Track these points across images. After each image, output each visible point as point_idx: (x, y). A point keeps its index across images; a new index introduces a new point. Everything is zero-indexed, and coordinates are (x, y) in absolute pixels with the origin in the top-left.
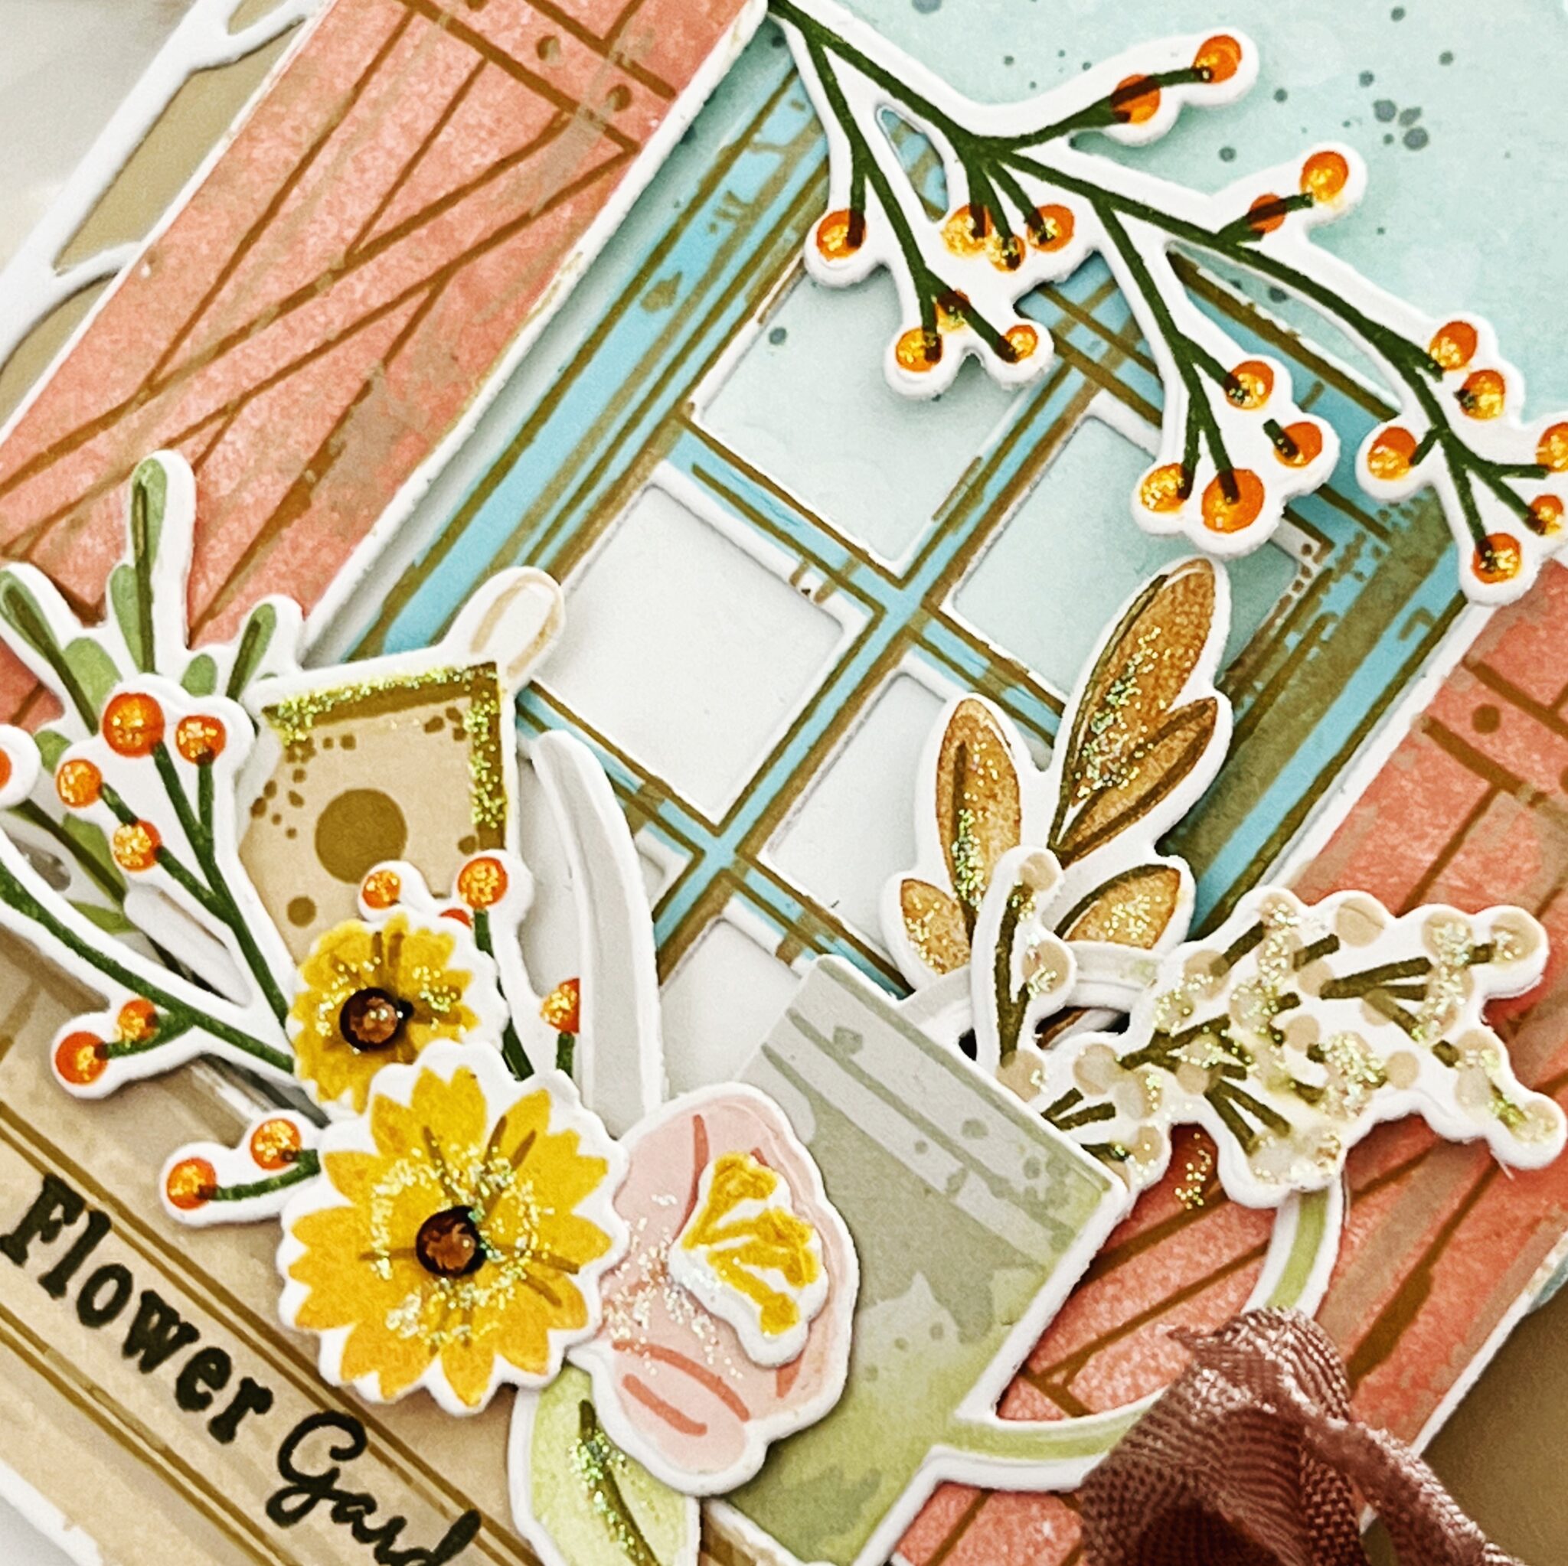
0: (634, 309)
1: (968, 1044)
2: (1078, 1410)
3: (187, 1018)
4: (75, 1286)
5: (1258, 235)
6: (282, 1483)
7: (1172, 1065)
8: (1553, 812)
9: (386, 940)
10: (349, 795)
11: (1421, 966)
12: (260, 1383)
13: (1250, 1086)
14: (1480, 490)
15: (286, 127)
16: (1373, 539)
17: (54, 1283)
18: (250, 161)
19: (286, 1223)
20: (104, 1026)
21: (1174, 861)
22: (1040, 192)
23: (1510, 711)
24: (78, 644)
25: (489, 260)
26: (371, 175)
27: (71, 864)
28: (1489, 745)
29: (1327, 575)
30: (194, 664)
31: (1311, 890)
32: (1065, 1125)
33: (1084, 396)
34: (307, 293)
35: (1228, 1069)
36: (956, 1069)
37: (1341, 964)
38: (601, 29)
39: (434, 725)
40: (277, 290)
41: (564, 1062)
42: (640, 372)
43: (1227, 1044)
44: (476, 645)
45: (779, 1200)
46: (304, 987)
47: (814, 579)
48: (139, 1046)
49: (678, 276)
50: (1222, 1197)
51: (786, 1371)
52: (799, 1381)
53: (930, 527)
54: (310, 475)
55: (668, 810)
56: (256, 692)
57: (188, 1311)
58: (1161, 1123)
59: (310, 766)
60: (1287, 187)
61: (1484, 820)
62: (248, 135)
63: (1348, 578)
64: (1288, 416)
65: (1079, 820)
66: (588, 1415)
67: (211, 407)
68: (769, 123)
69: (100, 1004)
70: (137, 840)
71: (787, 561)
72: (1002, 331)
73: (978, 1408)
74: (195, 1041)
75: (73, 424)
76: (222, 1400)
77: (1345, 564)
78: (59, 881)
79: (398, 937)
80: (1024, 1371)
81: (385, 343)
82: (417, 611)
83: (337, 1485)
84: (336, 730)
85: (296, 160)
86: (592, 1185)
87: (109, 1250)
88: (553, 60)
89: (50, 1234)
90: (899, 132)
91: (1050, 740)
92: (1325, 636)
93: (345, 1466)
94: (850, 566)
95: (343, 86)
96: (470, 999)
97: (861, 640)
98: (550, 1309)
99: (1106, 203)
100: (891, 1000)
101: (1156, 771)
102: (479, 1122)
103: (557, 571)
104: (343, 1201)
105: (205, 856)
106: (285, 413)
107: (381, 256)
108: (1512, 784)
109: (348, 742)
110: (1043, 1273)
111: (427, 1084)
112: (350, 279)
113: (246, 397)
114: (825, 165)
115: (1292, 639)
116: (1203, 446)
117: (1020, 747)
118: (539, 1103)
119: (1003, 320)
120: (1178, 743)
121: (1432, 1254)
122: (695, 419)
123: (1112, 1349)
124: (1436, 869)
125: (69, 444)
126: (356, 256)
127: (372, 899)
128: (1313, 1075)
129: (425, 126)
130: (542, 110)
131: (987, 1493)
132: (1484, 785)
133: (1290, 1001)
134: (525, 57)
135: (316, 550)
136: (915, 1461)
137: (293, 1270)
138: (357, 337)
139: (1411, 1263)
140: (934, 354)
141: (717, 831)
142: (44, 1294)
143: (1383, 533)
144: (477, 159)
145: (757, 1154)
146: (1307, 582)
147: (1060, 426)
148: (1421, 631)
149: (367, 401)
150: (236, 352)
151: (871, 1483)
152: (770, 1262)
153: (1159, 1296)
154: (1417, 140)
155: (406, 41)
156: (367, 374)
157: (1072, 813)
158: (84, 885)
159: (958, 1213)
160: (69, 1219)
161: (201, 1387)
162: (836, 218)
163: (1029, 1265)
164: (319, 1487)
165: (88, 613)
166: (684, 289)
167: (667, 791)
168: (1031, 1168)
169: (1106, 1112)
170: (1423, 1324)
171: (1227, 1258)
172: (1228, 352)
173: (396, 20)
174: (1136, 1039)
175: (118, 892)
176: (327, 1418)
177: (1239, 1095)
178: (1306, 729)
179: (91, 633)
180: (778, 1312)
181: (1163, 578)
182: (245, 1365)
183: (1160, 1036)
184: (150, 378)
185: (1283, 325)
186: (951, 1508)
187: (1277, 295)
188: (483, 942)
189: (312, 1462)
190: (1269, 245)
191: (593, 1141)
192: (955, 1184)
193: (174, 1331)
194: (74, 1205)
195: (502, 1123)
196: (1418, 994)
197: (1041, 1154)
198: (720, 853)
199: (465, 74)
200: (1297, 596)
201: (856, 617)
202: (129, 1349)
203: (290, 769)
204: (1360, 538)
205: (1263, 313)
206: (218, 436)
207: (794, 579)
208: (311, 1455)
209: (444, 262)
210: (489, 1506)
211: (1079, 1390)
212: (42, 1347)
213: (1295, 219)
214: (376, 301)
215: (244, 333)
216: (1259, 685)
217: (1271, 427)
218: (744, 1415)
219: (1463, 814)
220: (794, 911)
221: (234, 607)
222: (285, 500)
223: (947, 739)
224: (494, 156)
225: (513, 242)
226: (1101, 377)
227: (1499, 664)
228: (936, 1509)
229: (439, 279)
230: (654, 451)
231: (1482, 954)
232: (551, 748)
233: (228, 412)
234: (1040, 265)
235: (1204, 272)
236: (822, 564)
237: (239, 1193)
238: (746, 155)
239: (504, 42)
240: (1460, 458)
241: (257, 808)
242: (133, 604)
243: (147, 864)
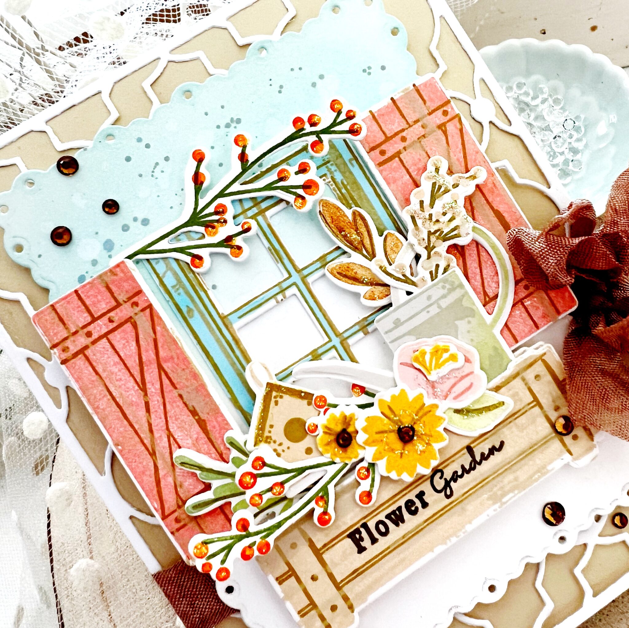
0: (191, 321)
1: (409, 293)
2: (496, 296)
3: (325, 489)
4: (376, 535)
5: (247, 160)
6: (443, 493)
7: (434, 247)
8: (410, 146)
9: (326, 430)
10: (285, 430)
11: (434, 184)
12: (418, 493)
13: (446, 231)
14: (336, 128)
15: (98, 397)
16: (328, 165)
17: (374, 541)
18: (103, 410)
19: (385, 474)
20: (318, 511)
21: (385, 233)
22: (211, 209)
23: (383, 147)
24: (214, 493)
25: (162, 353)
26: (123, 378)
27: (269, 511)
28: (388, 155)
29: (333, 178)
30: (233, 462)
31: (407, 202)
32: (436, 277)
33: (265, 218)
34: (147, 404)
35: (440, 235)
36: (415, 298)
37: (427, 202)
38: (114, 303)
39: (276, 403)
40: (142, 412)
41: (373, 395)
42: (207, 323)
43: (436, 232)
44: (261, 385)
45: (429, 350)
46: (329, 455)
47: (280, 297)
48: (327, 503)
49: (188, 307)
50: (463, 247)
51: (467, 360)
52: (470, 358)
53: (280, 265)
54: (197, 417)
55: (320, 351)
56: (250, 447)
57: (394, 507)
58: (444, 254)
59: (273, 438)
60: (239, 150)
61: (405, 162)
62: (96, 409)
63: (335, 173)
64: (296, 169)
65: (367, 251)
66: (457, 411)
67: (166, 439)
68: (158, 271)
69: (312, 511)
70: (277, 489)
71: (273, 302)
72: (241, 230)
73: (489, 319)
74: (331, 487)
75: (153, 479)
76: (418, 504)
77: (331, 173)
78: (273, 515)
79: (326, 427)
80: (484, 306)
81: (171, 388)
82: (243, 399)
83: (448, 479)
84: (267, 428)
85: (109, 397)
86: (406, 394)
87: (372, 525)
88: (116, 319)
89: (362, 539)
90: (177, 239)
91: (345, 253)
92: (346, 183)
93: (444, 477)
94: (281, 287)
95: (95, 377)
96: (348, 414)
97: (300, 290)
98: (431, 413)
99: (221, 194)
100: (391, 309)
101: (363, 230)
102: (380, 418)
103: (248, 360)
104: (385, 459)
105: (287, 471)
106: (176, 419)
107: (147, 381)
108: (399, 153)
109: (272, 426)
110: (466, 293)
111: (365, 430)
112: (149, 391)
113: (168, 428)
114: (177, 260)
115: (344, 191)
116: (294, 190)
117: (344, 260)
118: (381, 401)
120: (360, 222)
121: (492, 208)
122: (226, 314)
123: (486, 284)
124: (411, 176)
125: (158, 482)
126: (143, 387)
127: (313, 431)
128: (449, 216)
129: (117, 359)
130: (128, 327)
131: (506, 324)
132: (397, 159)
133: (431, 215)
134: (112, 326)
135: (217, 422)
136: (494, 337)
137: (398, 476)
138: (165, 394)
139: (492, 213)
140: (239, 248)
141: (330, 340)
142: (376, 545)
143: (328, 162)
144: (133, 348)
145: (414, 352)
146: (332, 183)
147: (269, 226)
148: (354, 162)
149: (184, 397)
150: (154, 428)
151: (495, 349)
152: (441, 357)
153: (478, 270)
154: (239, 121)
155: (91, 357)
156: (177, 394)
157: (364, 252)
158: (277, 509)
159: (447, 308)
160: (360, 533)
161: (413, 508)
162: (192, 261)
163: (463, 296)
164: (447, 484)
165: (208, 487)
166: (192, 306)
167: (316, 350)
168: (444, 287)
169: (437, 266)
170: (506, 215)
171: (476, 252)
172: (273, 177)
173: (83, 358)
174: (424, 254)
175: (285, 498)
176: (432, 477)
177: (446, 235)
178: (365, 195)
179: (213, 487)
180: (453, 358)
181: (320, 211)
182: (412, 496)
183: (426, 248)
184: (150, 454)
185: (269, 166)
186: (506, 332)
187: (260, 166)
188: (335, 406)
189: (440, 484)
190: (251, 159)
191: (396, 391)
192: (439, 307)
193: (397, 512)
194: (358, 531)
195: (382, 413)
196: (440, 187)
197: (441, 284)
198: (336, 341)
199: (108, 344)
200: (334, 186)
201: (294, 290)
202: (397, 525)
203: (272, 444)
204: (327, 167)
205: (264, 169)
206: (175, 439)
207: (278, 302)
209: (156, 365)
210: (466, 442)
211: (491, 295)
212: (388, 548)
213: (247, 152)
214: (158, 386)
215: (150, 425)
216: (351, 202)
217: (297, 173)
218: (472, 373)
219: (401, 166)
220: (357, 328)
221: (222, 448)
222: (200, 426)
223: (335, 276)
224: (134, 343)
225: (160, 345)
226: (262, 212)
227: (372, 145)
228: (505, 336)
229: (160, 367)
230: (229, 326)
231: (437, 170)
232: (297, 374)
233: (170, 435)
234: (228, 216)
235: (247, 180)
236: (277, 294)
237: (372, 486)
238: (164, 280)
239: (104, 330)
240: (326, 131)
241: (279, 455)
242: (211, 475)
243: (283, 488)
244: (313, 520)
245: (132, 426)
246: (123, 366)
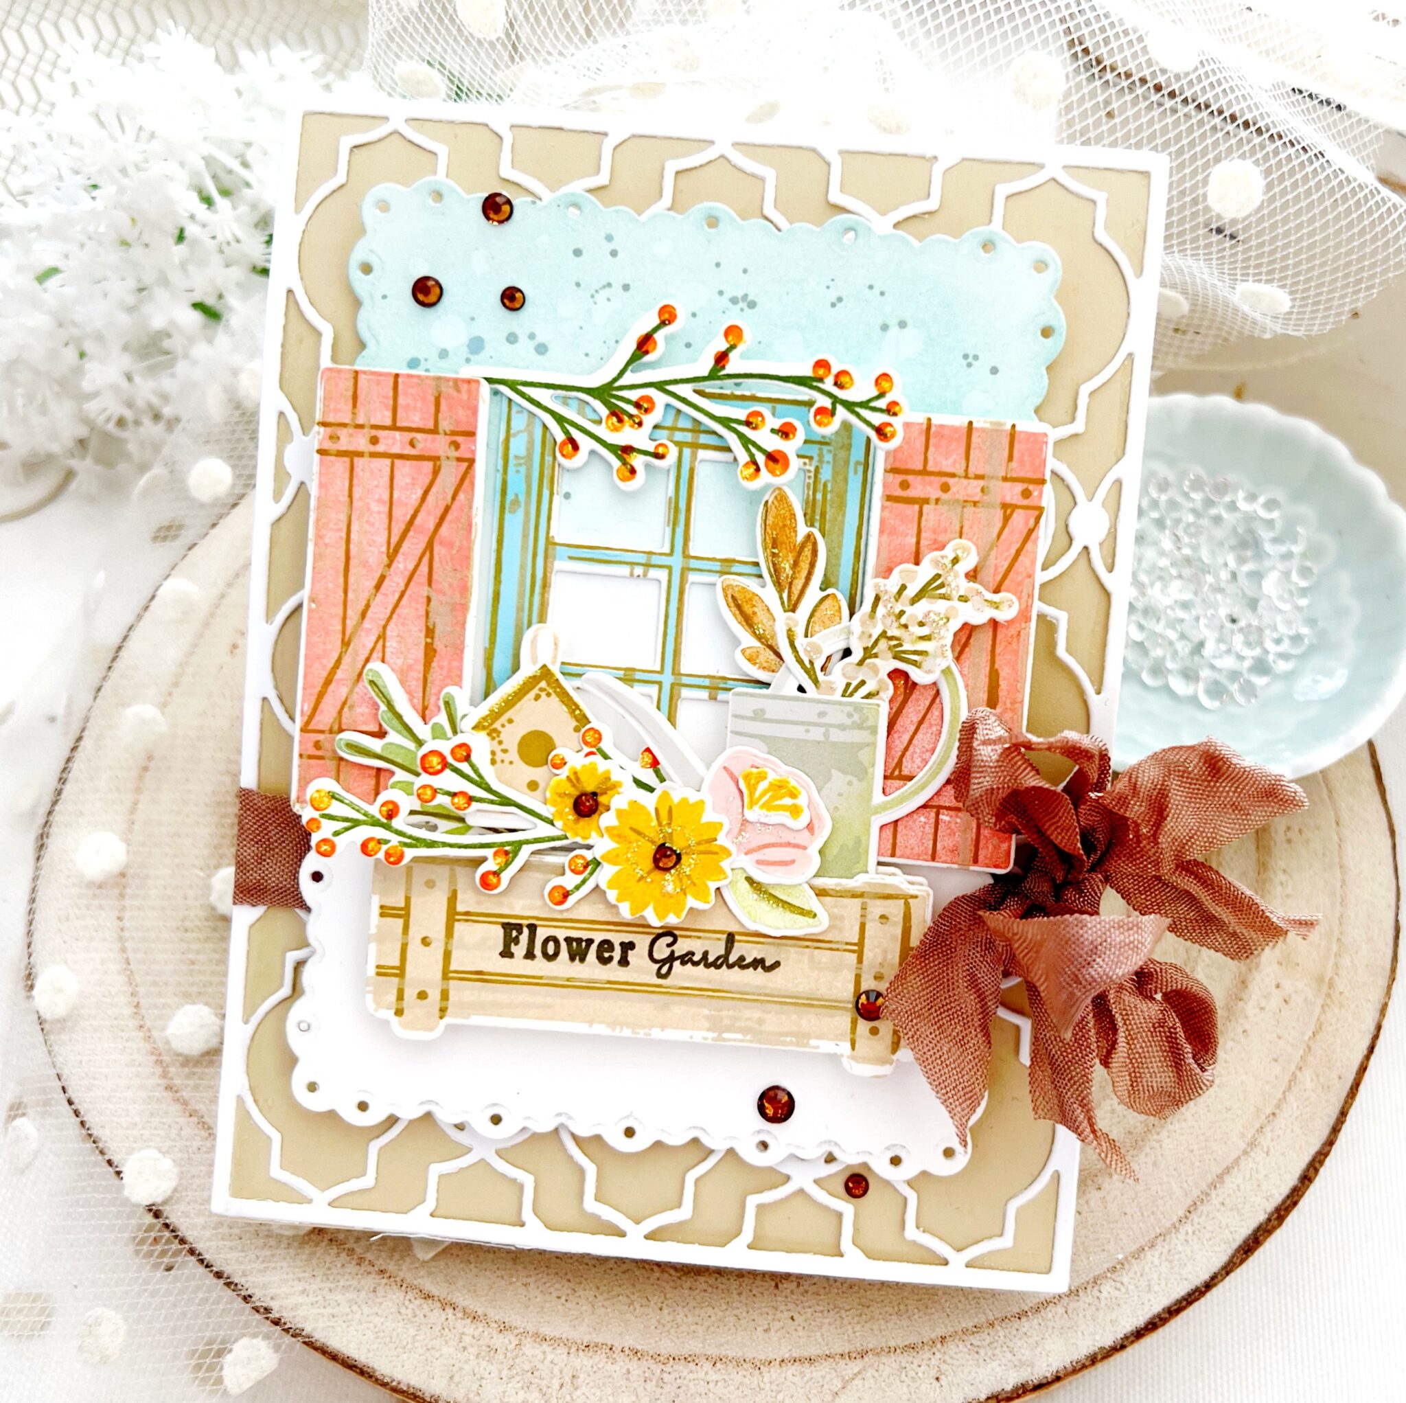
0: (508, 516)
1: (801, 689)
2: (910, 778)
3: (519, 845)
4: (538, 951)
5: (723, 367)
6: (657, 966)
7: (876, 656)
8: (946, 502)
9: (573, 778)
10: (523, 738)
11: (938, 576)
12: (627, 941)
13: (906, 647)
14: (864, 412)
15: (332, 526)
16: (825, 448)
17: (530, 955)
18: (326, 545)
19: (603, 886)
20: (490, 865)
21: (830, 591)
22: (634, 395)
23: (910, 478)
24: (384, 747)
25: (444, 530)
26: (377, 524)
27: (433, 820)
28: (910, 493)
29: (817, 470)
30: (433, 728)
31: (887, 572)
32: (851, 695)
33: (694, 456)
34: (382, 578)
35: (895, 646)
36: (803, 700)
37: (911, 592)
38: (431, 425)
39: (537, 698)
40: (370, 584)
41: (662, 780)
42: (525, 536)
43: (891, 638)
44: (534, 661)
45: (772, 777)
46: (553, 810)
47: (639, 571)
48: (507, 864)
49: (517, 495)
50: (915, 685)
51: (810, 827)
52: (816, 827)
53: (668, 530)
54: (429, 640)
55: (638, 676)
56: (466, 725)
57: (585, 935)
58: (883, 674)
59: (502, 737)
60: (724, 346)
61: (924, 518)
62: (319, 536)
63: (825, 466)
64: (777, 423)
65: (789, 596)
66: (750, 880)
67: (374, 638)
68: (513, 424)
69: (484, 860)
70: (460, 800)
71: (626, 570)
72: (652, 450)
73: (878, 798)
74: (526, 851)
75: (324, 674)
76: (617, 954)
77: (821, 461)
78: (434, 828)
79: (575, 773)
80: (886, 777)
81: (425, 580)
82: (501, 662)
83: (676, 955)
84: (504, 719)
85: (344, 535)
86: (703, 811)
87: (541, 934)
88: (420, 446)
89: (516, 941)
90: (565, 401)
91: (760, 576)
92: (829, 488)
93: (674, 947)
94: (649, 559)
95: (344, 498)
96: (614, 778)
97: (669, 581)
98: (715, 857)
99: (660, 386)
100: (764, 691)
101: (804, 566)
102: (649, 814)
103: (542, 619)
104: (618, 868)
105: (488, 789)
106: (403, 624)
107: (402, 550)
108: (926, 501)
109: (510, 721)
110: (874, 744)
111: (620, 814)
112: (395, 565)
113: (385, 627)
114: (545, 427)
115: (819, 496)
116: (753, 450)
117: (752, 585)
118: (666, 794)
119: (651, 447)
120: (807, 552)
121: (993, 662)
122: (557, 540)
123: (908, 754)
124: (918, 543)
125: (328, 682)
126: (393, 554)
127: (556, 766)
128: (925, 631)
129: (386, 496)
130: (428, 466)
131: (896, 822)
132: (917, 507)
133: (902, 613)
134: (408, 451)
135: (449, 664)
136: (868, 826)
137: (618, 900)
138: (412, 583)
139: (988, 669)
140: (633, 471)
141: (661, 672)
142: (529, 961)
143: (827, 444)
144: (414, 497)
145: (753, 766)
146: (812, 475)
147: (692, 470)
148: (861, 469)
149: (432, 603)
150: (369, 614)
151: (858, 842)
152: (781, 798)
153: (913, 728)
154: (752, 305)
155: (357, 470)
156: (425, 594)
157: (785, 595)
158: (444, 825)
159: (835, 744)
160: (520, 933)
161: (606, 955)
162: (563, 444)
163: (868, 745)
164: (671, 959)
165: (381, 734)
166: (522, 499)
167: (634, 670)
168: (850, 715)
169: (863, 683)
170: (1003, 684)
171: (927, 703)
172: (739, 412)
173: (348, 465)
174: (857, 655)
175: (462, 820)
176: (659, 936)
177: (904, 652)
178: (843, 522)
179: (387, 739)
180: (795, 811)
181: (767, 502)
182: (617, 939)
183: (866, 649)
184: (343, 640)
185: (747, 393)
186: (888, 833)
187: (737, 385)
188: (606, 757)
189: (662, 951)
190: (730, 368)
191: (693, 797)
192: (826, 735)
193: (584, 944)
194: (519, 928)
195: (657, 810)
196: (942, 586)
197: (850, 709)
198: (667, 679)
199: (389, 469)
200: (811, 481)
201: (662, 575)
202: (572, 959)
203: (496, 742)
204: (820, 449)
205: (738, 393)
206: (384, 647)
207: (632, 575)
208: (661, 952)
209: (427, 539)
210: (733, 927)
211: (905, 772)
212: (541, 978)
213: (732, 355)
214: (411, 567)
215: (368, 606)
216: (818, 517)
217: (773, 431)
218: (805, 848)
219: (916, 519)
220: (707, 682)
221: (433, 701)
222: (426, 654)
223: (726, 596)
224: (420, 493)
225: (449, 517)
226: (695, 446)
227: (897, 465)
228: (884, 836)
229: (430, 546)
230: (550, 560)
231: (955, 561)
232: (589, 681)
233: (382, 637)
234: (649, 420)
235: (708, 390)
236: (638, 564)
237: (577, 888)
238: (512, 440)
239: (396, 450)
240: (849, 406)
241: (493, 762)
242: (395, 722)
243: (469, 805)
244: (475, 872)
245: (346, 592)
246: (387, 509)
